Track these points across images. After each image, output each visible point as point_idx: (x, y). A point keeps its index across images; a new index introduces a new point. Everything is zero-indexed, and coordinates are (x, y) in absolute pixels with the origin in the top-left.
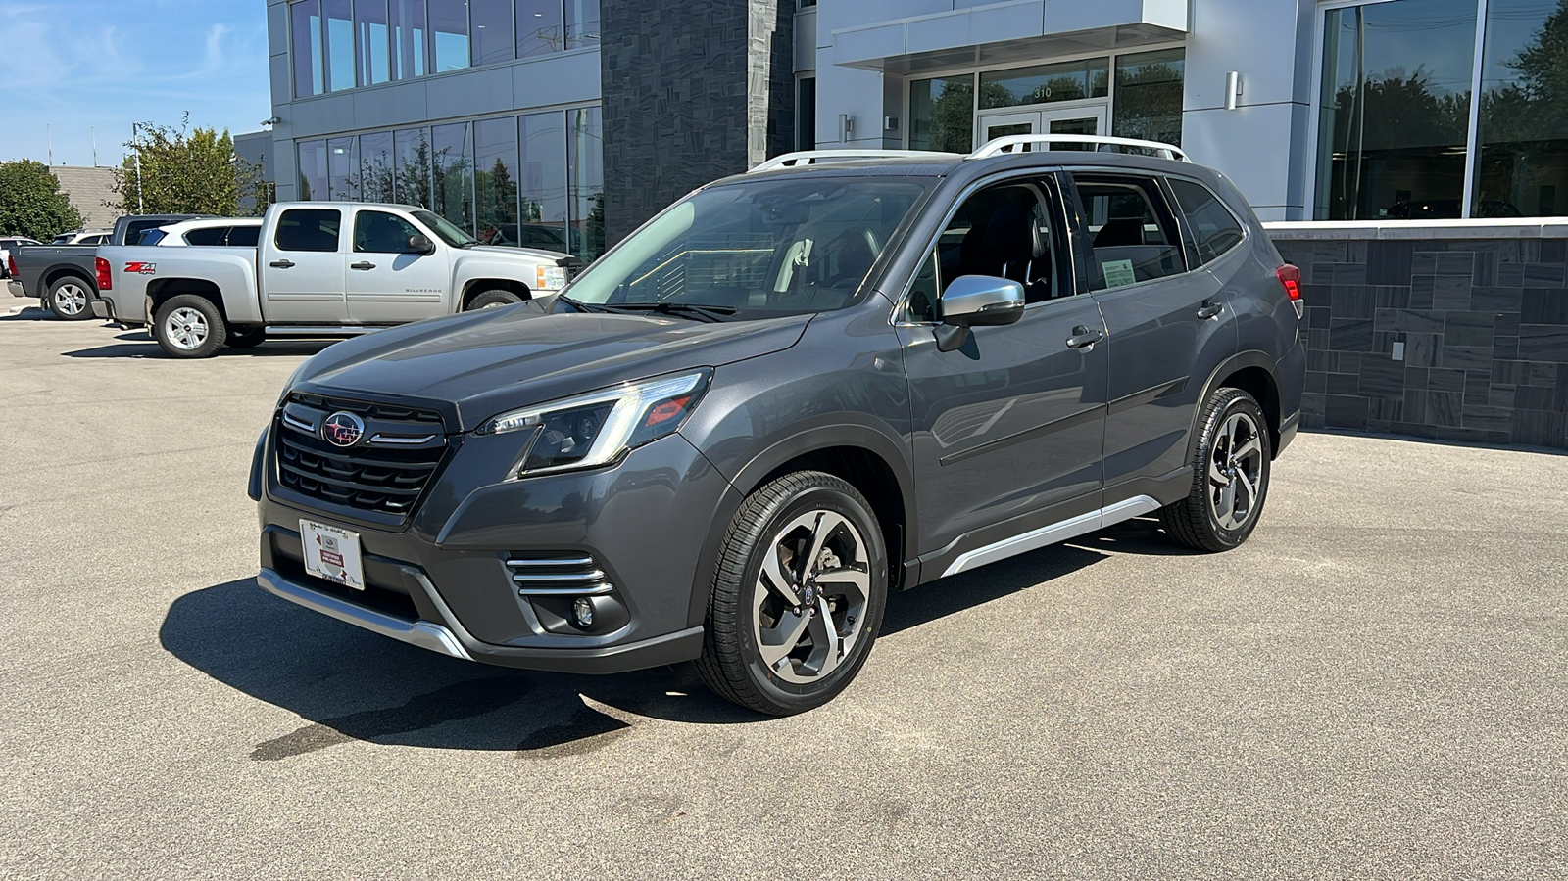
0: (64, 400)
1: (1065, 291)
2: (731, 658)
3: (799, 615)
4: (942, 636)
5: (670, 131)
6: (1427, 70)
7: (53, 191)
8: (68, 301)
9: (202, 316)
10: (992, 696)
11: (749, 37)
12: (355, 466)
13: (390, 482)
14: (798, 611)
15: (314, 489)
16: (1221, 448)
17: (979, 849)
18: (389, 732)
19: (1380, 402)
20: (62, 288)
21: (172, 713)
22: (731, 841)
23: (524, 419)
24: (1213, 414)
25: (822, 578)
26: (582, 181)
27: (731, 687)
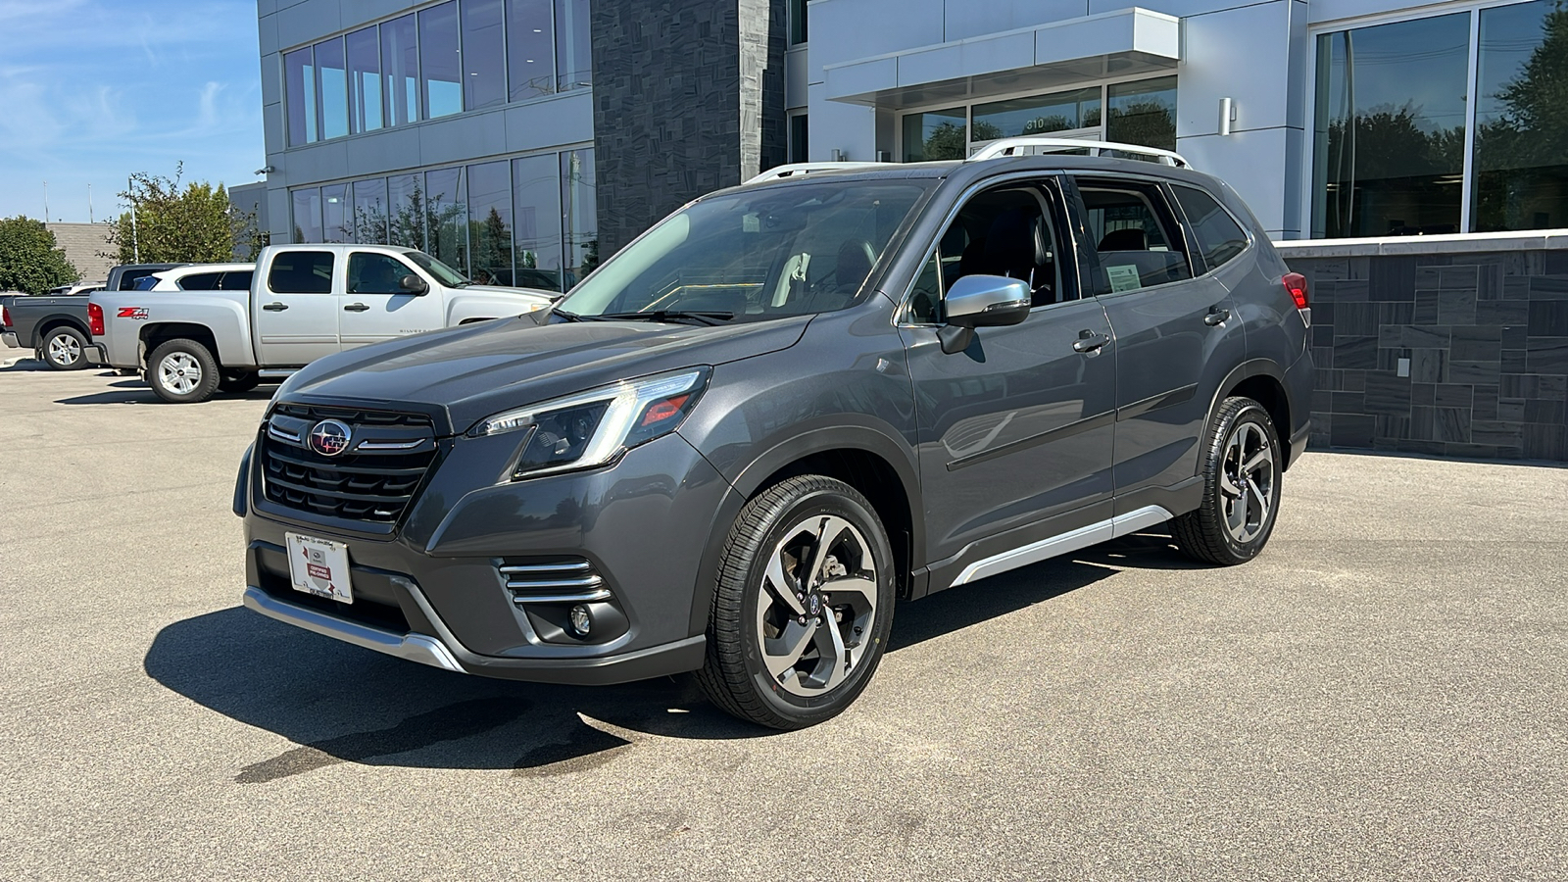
0: (55, 444)
1: (1070, 294)
2: (735, 669)
3: (804, 625)
4: (952, 651)
5: (664, 170)
6: (1415, 106)
7: (49, 247)
8: (63, 351)
9: (195, 360)
10: (1006, 707)
11: (741, 75)
12: (342, 475)
13: (378, 490)
14: (803, 620)
15: (300, 501)
16: (1231, 459)
17: (1000, 859)
18: (377, 753)
19: (1387, 419)
20: (57, 338)
21: (155, 739)
22: (739, 855)
23: (516, 420)
24: (1223, 423)
25: (828, 587)
26: (576, 229)
27: (735, 700)
